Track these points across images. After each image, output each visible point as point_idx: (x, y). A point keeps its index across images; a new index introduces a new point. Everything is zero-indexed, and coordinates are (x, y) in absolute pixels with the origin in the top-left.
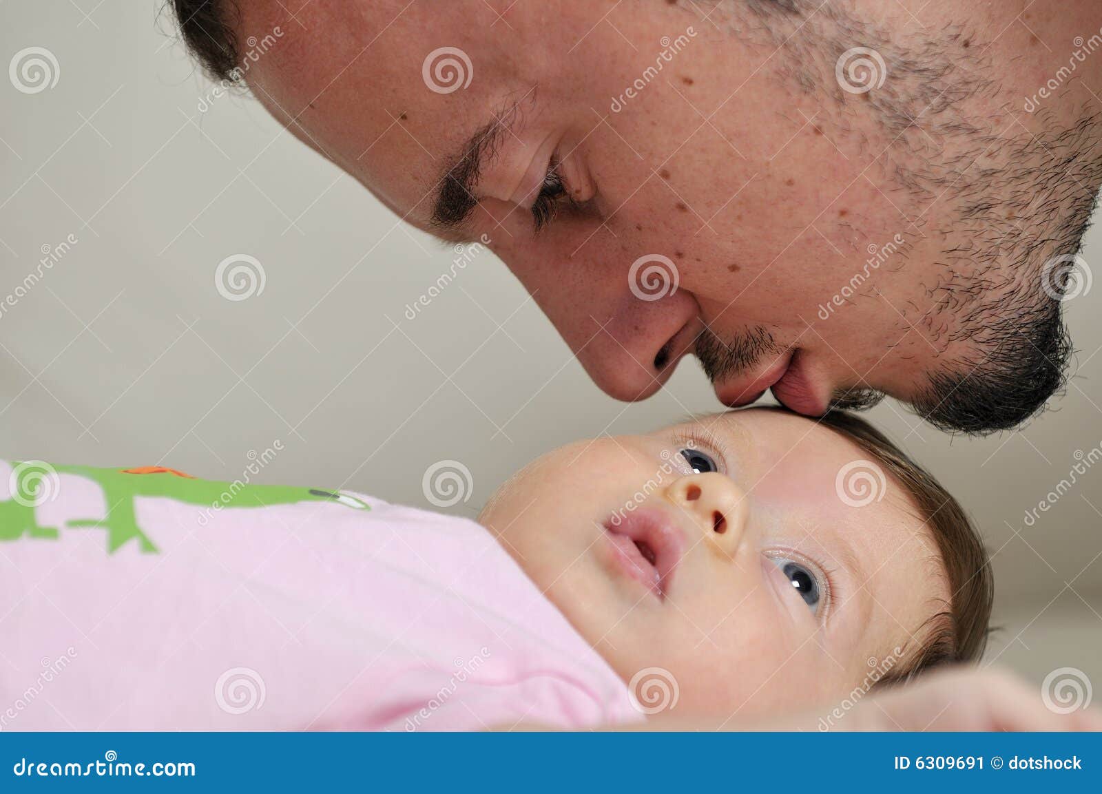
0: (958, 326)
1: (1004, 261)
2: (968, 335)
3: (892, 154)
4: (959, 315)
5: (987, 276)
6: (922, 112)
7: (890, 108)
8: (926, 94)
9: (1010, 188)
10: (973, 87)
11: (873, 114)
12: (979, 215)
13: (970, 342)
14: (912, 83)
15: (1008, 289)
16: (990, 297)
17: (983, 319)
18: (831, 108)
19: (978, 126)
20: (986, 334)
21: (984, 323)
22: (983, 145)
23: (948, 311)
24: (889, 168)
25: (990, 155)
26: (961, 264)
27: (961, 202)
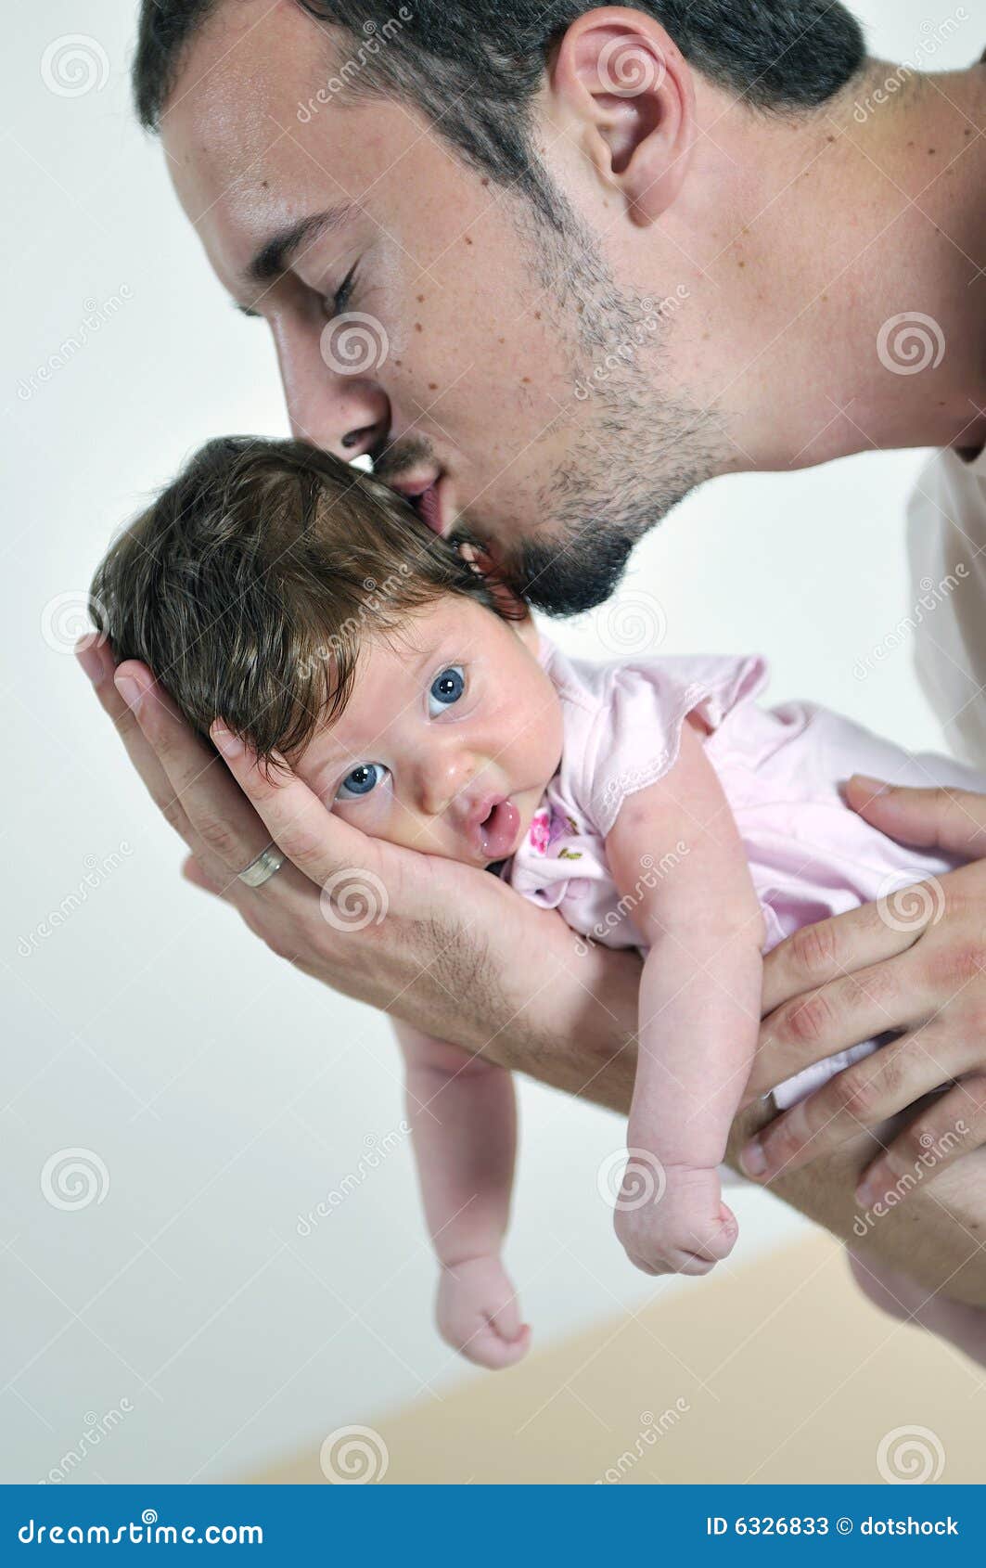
0: (559, 507)
1: (614, 475)
2: (562, 518)
3: (578, 358)
4: (564, 499)
5: (597, 479)
6: (612, 339)
7: (593, 325)
8: (621, 330)
9: (642, 424)
10: (652, 342)
11: (580, 323)
12: (613, 431)
13: (561, 523)
14: (614, 316)
15: (605, 497)
16: (590, 496)
17: (578, 511)
18: (554, 306)
19: (642, 369)
20: (575, 523)
21: (578, 513)
22: (638, 384)
23: (559, 492)
24: (572, 366)
25: (640, 392)
26: (583, 461)
27: (606, 415)
